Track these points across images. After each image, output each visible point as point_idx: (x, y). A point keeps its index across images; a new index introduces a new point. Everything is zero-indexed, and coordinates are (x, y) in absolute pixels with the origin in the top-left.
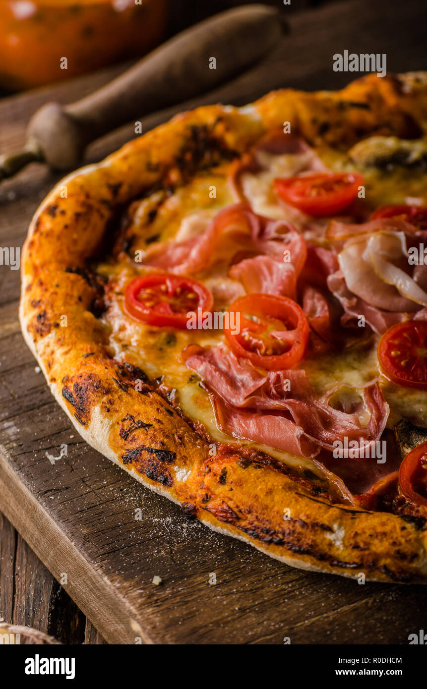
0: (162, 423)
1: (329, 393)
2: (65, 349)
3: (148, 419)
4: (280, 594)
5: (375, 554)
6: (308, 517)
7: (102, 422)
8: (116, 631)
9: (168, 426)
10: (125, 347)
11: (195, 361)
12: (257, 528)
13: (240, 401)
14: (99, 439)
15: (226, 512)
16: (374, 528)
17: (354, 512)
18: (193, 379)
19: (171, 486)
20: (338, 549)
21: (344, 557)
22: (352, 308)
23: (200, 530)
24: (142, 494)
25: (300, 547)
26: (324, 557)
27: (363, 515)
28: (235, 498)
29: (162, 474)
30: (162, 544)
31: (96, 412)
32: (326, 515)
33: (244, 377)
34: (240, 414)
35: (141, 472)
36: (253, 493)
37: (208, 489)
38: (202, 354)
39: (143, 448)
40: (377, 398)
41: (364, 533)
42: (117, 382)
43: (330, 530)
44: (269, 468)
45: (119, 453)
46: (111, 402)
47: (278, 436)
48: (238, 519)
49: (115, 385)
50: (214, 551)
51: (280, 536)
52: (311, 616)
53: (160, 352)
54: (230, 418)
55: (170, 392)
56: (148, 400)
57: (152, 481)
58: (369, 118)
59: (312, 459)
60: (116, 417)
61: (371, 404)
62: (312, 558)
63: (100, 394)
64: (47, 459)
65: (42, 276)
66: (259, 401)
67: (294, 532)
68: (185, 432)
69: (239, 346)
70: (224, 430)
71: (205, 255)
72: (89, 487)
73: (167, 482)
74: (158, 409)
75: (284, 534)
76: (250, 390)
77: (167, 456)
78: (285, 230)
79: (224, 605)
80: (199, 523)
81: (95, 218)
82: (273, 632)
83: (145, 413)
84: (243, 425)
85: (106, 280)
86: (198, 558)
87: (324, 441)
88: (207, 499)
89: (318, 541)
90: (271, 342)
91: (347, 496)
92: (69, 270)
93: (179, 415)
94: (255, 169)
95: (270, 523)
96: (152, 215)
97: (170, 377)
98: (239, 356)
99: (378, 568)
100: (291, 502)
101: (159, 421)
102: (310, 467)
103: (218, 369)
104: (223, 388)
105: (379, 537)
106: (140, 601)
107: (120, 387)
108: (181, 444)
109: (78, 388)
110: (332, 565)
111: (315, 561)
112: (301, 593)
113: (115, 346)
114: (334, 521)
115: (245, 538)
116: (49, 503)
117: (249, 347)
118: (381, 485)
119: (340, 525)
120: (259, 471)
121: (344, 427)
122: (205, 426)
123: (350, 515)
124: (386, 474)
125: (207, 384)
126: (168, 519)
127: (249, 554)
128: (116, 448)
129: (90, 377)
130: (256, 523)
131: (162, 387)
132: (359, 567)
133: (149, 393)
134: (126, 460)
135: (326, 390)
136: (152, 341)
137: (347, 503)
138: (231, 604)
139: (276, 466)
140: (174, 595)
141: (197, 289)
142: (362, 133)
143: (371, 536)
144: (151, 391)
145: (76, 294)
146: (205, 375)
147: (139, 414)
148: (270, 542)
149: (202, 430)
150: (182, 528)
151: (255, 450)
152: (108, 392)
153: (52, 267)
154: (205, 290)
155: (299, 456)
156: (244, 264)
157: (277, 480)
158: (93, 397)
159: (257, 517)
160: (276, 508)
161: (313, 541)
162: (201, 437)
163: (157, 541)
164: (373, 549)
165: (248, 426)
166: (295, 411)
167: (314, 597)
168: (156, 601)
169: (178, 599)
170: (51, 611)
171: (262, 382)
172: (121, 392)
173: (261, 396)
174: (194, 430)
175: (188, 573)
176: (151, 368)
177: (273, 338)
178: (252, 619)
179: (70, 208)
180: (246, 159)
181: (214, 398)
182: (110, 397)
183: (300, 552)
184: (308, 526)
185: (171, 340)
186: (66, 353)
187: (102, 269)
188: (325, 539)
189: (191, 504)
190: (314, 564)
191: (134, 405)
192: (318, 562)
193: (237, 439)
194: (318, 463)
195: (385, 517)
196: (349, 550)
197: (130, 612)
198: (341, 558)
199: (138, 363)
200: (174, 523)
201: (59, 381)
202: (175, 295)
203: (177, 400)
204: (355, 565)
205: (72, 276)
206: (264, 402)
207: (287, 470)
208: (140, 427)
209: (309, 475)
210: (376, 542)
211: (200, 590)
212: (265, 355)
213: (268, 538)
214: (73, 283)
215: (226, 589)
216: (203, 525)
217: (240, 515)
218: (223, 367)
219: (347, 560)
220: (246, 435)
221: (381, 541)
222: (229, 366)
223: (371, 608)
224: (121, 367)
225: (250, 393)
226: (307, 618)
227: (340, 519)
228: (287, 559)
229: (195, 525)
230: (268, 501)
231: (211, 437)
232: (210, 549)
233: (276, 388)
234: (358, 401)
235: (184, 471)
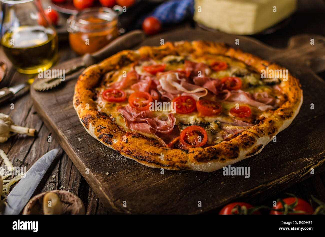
0: (109, 127)
1: (158, 116)
2: (83, 109)
3: (105, 126)
4: (145, 176)
5: (174, 162)
6: (153, 151)
7: (92, 128)
8: (96, 189)
9: (111, 127)
10: (101, 107)
11: (121, 110)
12: (137, 156)
13: (133, 120)
14: (92, 133)
15: (128, 152)
16: (173, 154)
17: (167, 149)
18: (120, 115)
19: (112, 145)
20: (162, 161)
21: (164, 163)
22: (164, 94)
23: (122, 157)
24: (105, 148)
25: (151, 161)
26: (158, 164)
27: (170, 150)
28: (130, 147)
29: (109, 141)
30: (110, 162)
31: (90, 125)
32: (158, 151)
33: (134, 113)
34: (133, 123)
35: (103, 141)
36: (136, 145)
37: (123, 145)
38: (123, 108)
39: (104, 134)
40: (172, 117)
41: (170, 155)
42: (96, 116)
43: (159, 155)
44: (141, 138)
45: (97, 136)
46: (94, 122)
47: (143, 128)
48: (132, 153)
49: (96, 117)
50: (126, 163)
51: (145, 158)
52: (155, 182)
53: (111, 108)
54: (130, 124)
55: (113, 118)
56: (105, 120)
57: (106, 144)
58: (167, 52)
59: (154, 134)
60: (96, 126)
61: (171, 119)
62: (155, 164)
63: (91, 120)
64: (78, 140)
65: (79, 91)
66: (138, 119)
67: (148, 156)
68: (116, 129)
69: (133, 105)
70: (128, 128)
71: (124, 84)
72: (90, 147)
73: (111, 144)
74: (108, 123)
75: (145, 157)
76: (135, 116)
77: (111, 136)
78: (145, 76)
79: (128, 180)
80: (121, 155)
81: (95, 77)
82: (143, 188)
83: (104, 124)
84: (134, 126)
85: (98, 92)
86: (120, 166)
87: (157, 129)
88: (122, 148)
89: (156, 159)
90: (142, 104)
91: (165, 145)
92: (87, 89)
93: (115, 124)
94: (138, 65)
95: (141, 154)
96: (111, 76)
97: (113, 115)
98: (132, 107)
99: (175, 166)
100: (147, 147)
101: (108, 126)
102: (153, 137)
103: (126, 111)
104: (128, 116)
105: (175, 157)
106: (102, 180)
107: (97, 117)
108: (115, 132)
109: (85, 119)
110: (161, 166)
111: (155, 165)
112: (152, 175)
113: (98, 107)
114: (161, 152)
115: (134, 159)
116: (78, 152)
117: (135, 105)
118: (174, 141)
119: (163, 154)
120: (138, 139)
121: (163, 125)
122: (123, 127)
123: (166, 150)
124: (176, 138)
125: (124, 116)
126: (112, 155)
127: (136, 164)
128: (96, 135)
129: (89, 115)
130: (137, 154)
131: (111, 117)
132: (169, 166)
133: (106, 119)
134: (99, 138)
135: (157, 116)
136: (109, 105)
137: (165, 147)
138: (130, 180)
139: (143, 137)
140: (113, 178)
141: (122, 92)
142: (165, 56)
143: (172, 156)
144: (107, 118)
145: (88, 95)
146: (123, 113)
147: (102, 124)
148: (142, 160)
149: (122, 128)
150: (116, 157)
151: (137, 133)
152: (94, 119)
153: (82, 89)
154: (124, 93)
155: (150, 134)
156: (135, 85)
157: (143, 141)
158: (89, 120)
159: (137, 153)
160: (143, 150)
161: (154, 159)
162: (121, 130)
163: (108, 161)
164: (173, 160)
165: (135, 126)
166: (149, 122)
167: (156, 176)
168: (107, 180)
169: (114, 179)
170: (80, 184)
171: (139, 114)
172: (97, 119)
173: (139, 118)
174: (119, 128)
175: (117, 171)
176: (108, 113)
177: (142, 103)
178: (137, 184)
179: (88, 74)
180: (136, 63)
181: (125, 119)
182: (94, 120)
183: (151, 162)
184: (153, 155)
185: (114, 105)
186: (84, 110)
187: (97, 89)
188: (158, 158)
189: (118, 149)
190: (155, 166)
191: (101, 122)
192: (157, 165)
193: (132, 130)
194: (156, 136)
195: (176, 150)
196: (166, 161)
197: (99, 184)
198: (164, 164)
199: (104, 111)
200: (114, 156)
201: (82, 118)
202: (116, 94)
203: (115, 120)
204: (168, 166)
205: (88, 91)
206: (140, 120)
207: (147, 138)
208: (103, 128)
209: (153, 139)
210: (174, 158)
211: (121, 176)
212: (140, 107)
213: (141, 159)
214: (88, 92)
215: (129, 175)
216: (122, 156)
217: (132, 152)
218: (128, 111)
219: (165, 164)
220: (134, 129)
221: (176, 158)
222: (130, 111)
223: (173, 179)
224: (99, 112)
225: (135, 117)
226: (154, 183)
227: (162, 152)
228: (147, 165)
229: (120, 156)
230: (140, 148)
231: (124, 130)
232: (124, 163)
233: (143, 116)
234: (167, 118)
235: (116, 140)
